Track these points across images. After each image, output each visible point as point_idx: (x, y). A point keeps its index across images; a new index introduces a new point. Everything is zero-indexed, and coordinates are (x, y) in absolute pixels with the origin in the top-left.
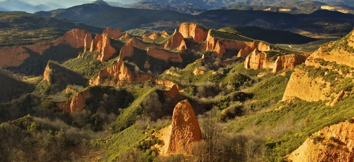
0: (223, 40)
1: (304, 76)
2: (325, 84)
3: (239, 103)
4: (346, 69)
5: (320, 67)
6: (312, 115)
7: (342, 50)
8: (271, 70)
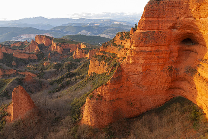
0: (61, 44)
1: (96, 61)
2: (106, 64)
3: (68, 79)
4: (114, 55)
5: (103, 55)
6: (99, 81)
7: (112, 46)
8: (87, 58)
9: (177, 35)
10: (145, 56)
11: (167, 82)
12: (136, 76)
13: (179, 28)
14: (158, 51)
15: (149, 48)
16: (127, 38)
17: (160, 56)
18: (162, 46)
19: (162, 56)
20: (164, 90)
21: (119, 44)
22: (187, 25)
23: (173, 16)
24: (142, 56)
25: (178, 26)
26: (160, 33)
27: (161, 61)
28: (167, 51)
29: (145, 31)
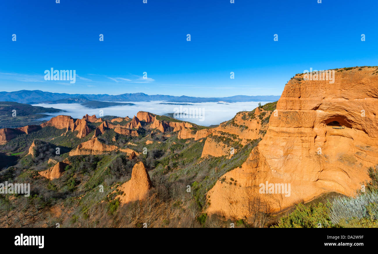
1: (213, 142)
2: (225, 146)
4: (235, 136)
5: (221, 136)
6: (219, 165)
9: (323, 116)
10: (287, 138)
11: (315, 170)
12: (276, 160)
13: (325, 109)
14: (301, 133)
15: (292, 130)
16: (252, 118)
17: (303, 138)
18: (305, 127)
19: (307, 138)
20: (311, 180)
21: (241, 124)
22: (336, 106)
23: (317, 96)
24: (283, 138)
25: (324, 106)
26: (302, 113)
27: (306, 145)
28: (312, 133)
29: (286, 111)
